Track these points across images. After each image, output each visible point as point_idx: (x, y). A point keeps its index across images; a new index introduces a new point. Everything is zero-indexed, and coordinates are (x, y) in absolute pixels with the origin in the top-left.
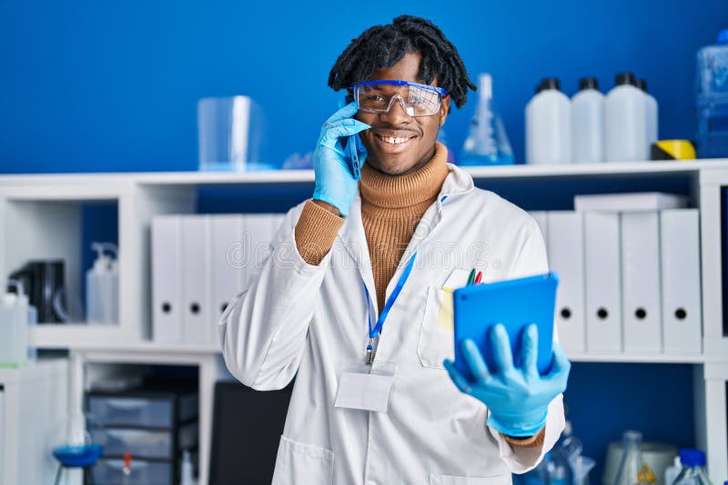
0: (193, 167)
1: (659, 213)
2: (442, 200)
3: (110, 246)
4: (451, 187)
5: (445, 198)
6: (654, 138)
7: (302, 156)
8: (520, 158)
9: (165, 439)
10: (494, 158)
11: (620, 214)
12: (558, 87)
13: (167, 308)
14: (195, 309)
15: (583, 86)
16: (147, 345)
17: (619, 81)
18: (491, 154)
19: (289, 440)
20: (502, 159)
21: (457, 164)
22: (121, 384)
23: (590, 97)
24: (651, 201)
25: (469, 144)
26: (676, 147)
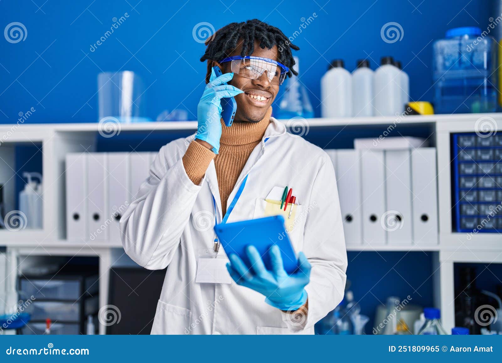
0: (95, 119)
1: (410, 150)
2: (265, 141)
3: (36, 174)
4: (271, 132)
5: (267, 139)
6: (406, 101)
7: (170, 112)
8: (318, 114)
9: (75, 308)
10: (300, 114)
11: (385, 152)
12: (343, 66)
13: (76, 217)
14: (96, 217)
15: (359, 65)
16: (63, 243)
17: (383, 62)
18: (298, 111)
19: (163, 302)
20: (305, 114)
21: (276, 118)
22: (44, 270)
23: (364, 73)
24: (405, 142)
25: (284, 104)
26: (421, 106)
